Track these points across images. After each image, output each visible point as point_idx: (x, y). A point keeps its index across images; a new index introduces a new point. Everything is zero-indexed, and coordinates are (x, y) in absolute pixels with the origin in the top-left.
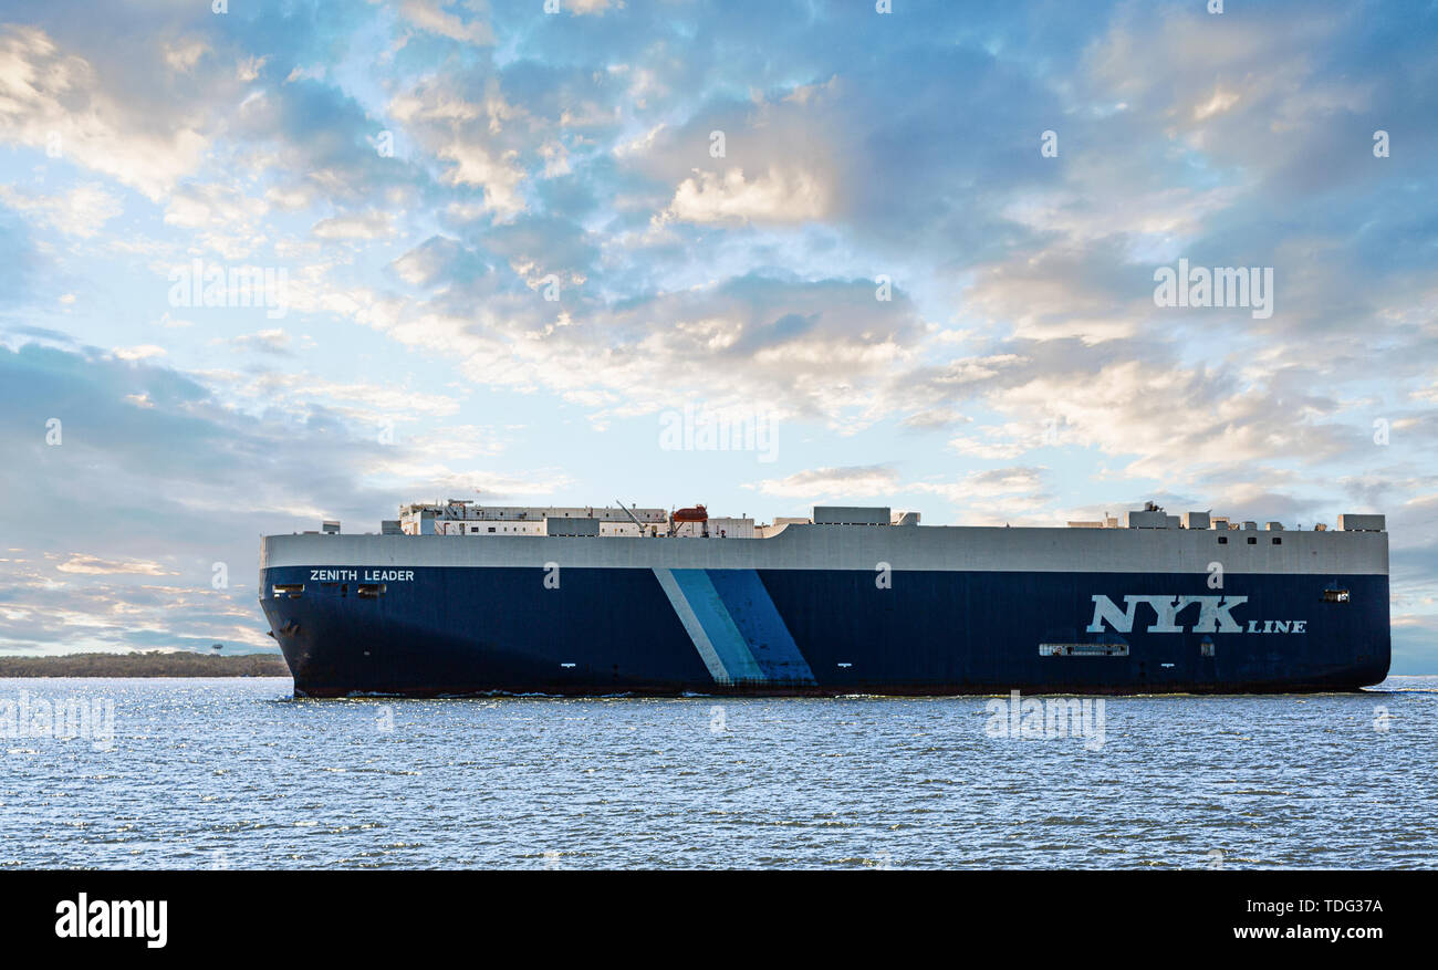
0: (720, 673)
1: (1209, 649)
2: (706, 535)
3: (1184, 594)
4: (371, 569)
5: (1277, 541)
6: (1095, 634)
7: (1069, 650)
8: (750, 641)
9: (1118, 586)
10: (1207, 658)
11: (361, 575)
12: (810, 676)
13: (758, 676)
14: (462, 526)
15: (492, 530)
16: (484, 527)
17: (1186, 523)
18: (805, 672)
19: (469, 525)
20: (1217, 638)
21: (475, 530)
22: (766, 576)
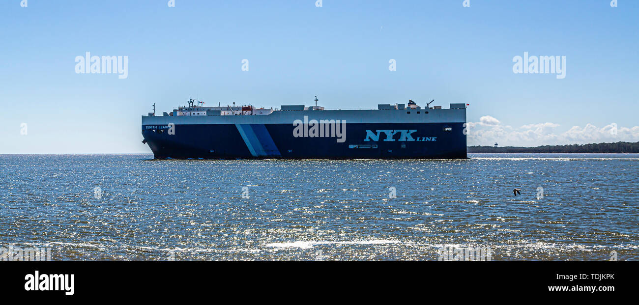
0: (254, 153)
1: (404, 146)
2: (251, 114)
3: (396, 129)
4: (160, 125)
5: (427, 113)
6: (367, 142)
7: (359, 146)
8: (262, 144)
9: (374, 127)
10: (403, 149)
11: (158, 127)
12: (280, 154)
13: (265, 154)
14: (190, 113)
15: (198, 114)
16: (196, 113)
17: (397, 107)
18: (278, 153)
19: (192, 113)
20: (406, 143)
21: (194, 114)
22: (267, 126)
